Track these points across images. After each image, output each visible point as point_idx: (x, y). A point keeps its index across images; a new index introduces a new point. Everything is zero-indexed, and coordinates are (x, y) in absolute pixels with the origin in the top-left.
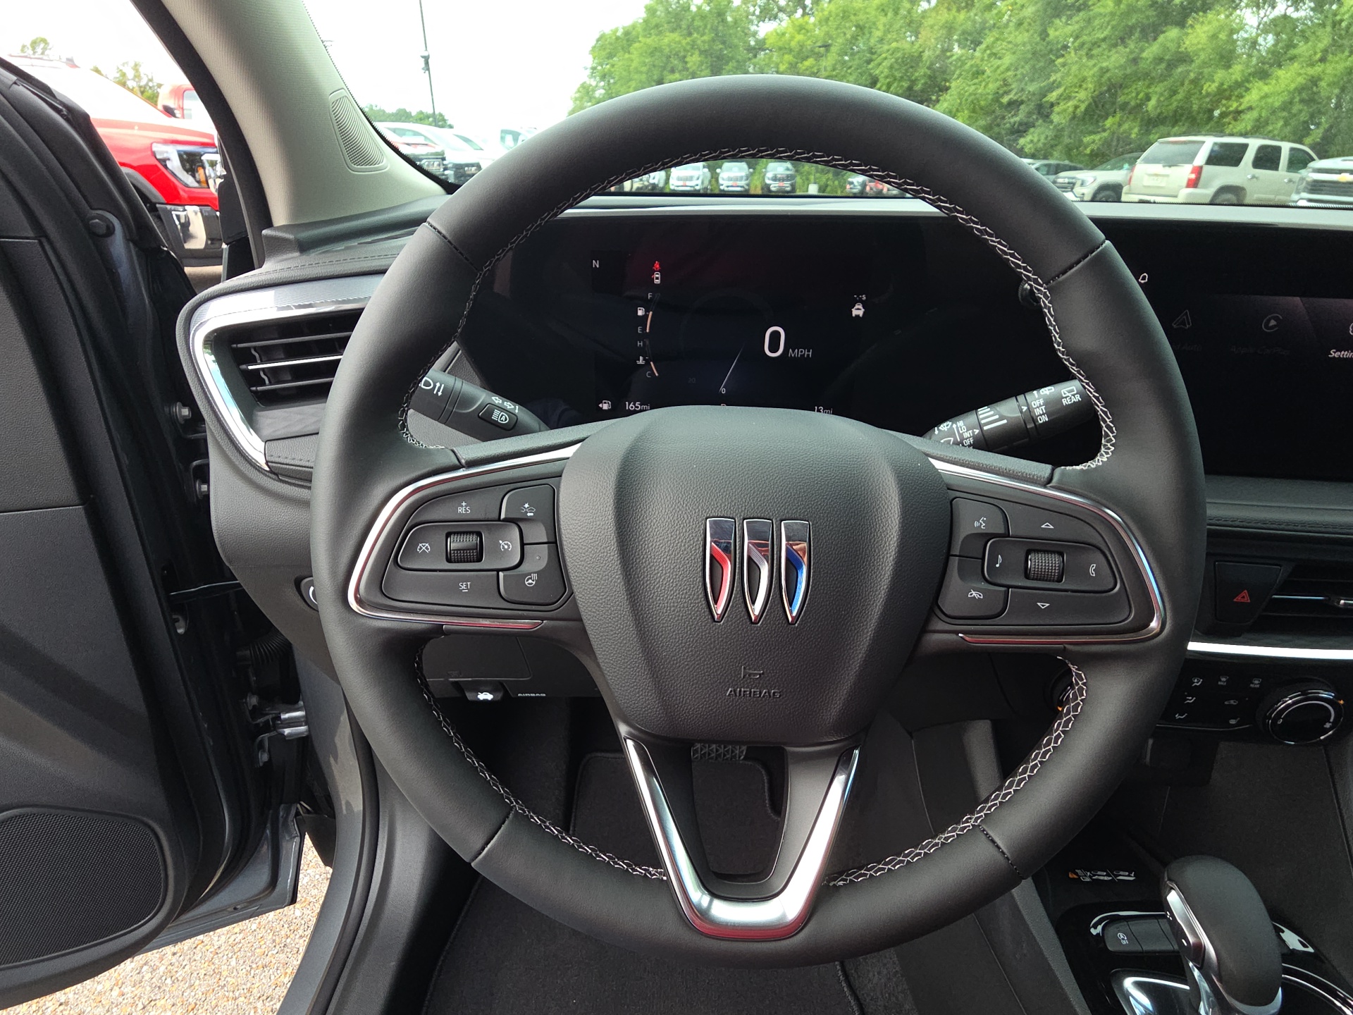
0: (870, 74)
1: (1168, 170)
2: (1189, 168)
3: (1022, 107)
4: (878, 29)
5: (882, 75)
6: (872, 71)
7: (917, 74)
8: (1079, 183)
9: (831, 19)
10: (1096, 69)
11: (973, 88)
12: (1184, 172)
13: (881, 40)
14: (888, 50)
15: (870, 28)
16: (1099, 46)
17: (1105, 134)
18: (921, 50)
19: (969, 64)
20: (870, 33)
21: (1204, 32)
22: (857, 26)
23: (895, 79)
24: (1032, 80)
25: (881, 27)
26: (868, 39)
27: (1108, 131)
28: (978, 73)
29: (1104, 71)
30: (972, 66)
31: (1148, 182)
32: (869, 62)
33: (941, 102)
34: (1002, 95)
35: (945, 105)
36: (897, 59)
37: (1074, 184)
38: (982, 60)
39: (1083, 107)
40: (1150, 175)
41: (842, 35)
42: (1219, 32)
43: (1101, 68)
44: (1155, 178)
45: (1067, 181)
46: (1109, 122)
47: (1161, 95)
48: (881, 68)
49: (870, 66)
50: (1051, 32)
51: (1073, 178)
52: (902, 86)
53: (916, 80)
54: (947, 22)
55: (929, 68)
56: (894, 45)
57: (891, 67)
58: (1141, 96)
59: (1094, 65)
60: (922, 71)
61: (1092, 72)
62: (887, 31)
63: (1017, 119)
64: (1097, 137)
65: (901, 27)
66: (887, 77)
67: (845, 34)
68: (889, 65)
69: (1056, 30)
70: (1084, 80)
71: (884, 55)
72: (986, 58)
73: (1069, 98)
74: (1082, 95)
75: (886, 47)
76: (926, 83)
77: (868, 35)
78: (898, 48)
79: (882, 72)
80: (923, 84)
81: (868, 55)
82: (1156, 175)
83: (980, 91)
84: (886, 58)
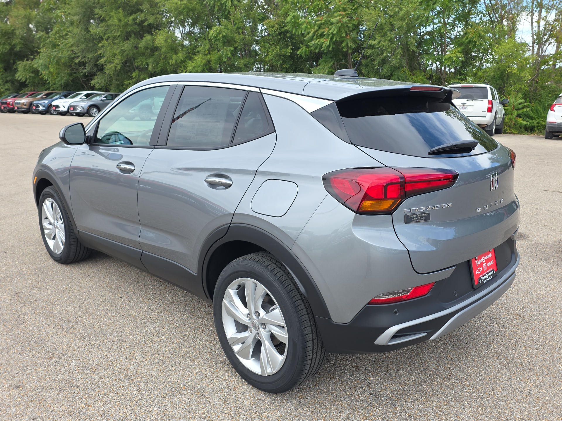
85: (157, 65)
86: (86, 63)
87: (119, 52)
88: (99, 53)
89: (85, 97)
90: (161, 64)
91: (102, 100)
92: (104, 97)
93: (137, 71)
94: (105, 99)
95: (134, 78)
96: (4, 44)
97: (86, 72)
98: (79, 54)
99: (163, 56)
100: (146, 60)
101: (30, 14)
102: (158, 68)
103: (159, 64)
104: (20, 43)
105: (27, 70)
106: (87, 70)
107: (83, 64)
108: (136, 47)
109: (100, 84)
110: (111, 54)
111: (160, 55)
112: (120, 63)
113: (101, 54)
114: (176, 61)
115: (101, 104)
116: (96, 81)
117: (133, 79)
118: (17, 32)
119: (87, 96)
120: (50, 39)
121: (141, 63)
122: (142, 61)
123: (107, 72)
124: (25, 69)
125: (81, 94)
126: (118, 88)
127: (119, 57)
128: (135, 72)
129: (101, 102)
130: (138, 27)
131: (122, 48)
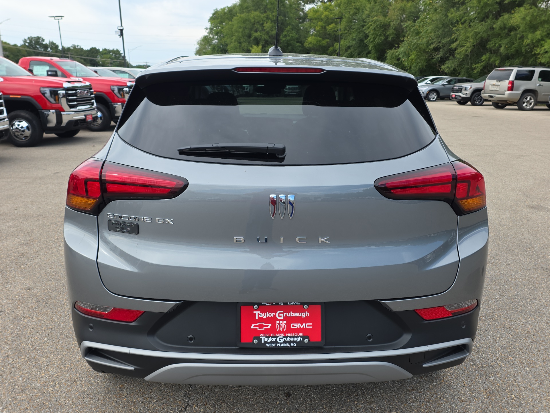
0: (365, 33)
1: (499, 83)
2: (507, 82)
3: (441, 50)
4: (367, 10)
5: (370, 34)
6: (365, 31)
7: (388, 33)
8: (464, 89)
9: (342, 5)
10: (473, 33)
11: (416, 40)
12: (506, 84)
13: (368, 16)
14: (372, 21)
15: (363, 9)
16: (474, 22)
17: (482, 64)
18: (389, 21)
19: (413, 29)
20: (363, 12)
21: (519, 17)
22: (356, 9)
23: (377, 35)
24: (444, 38)
25: (368, 9)
26: (362, 15)
27: (484, 62)
28: (418, 33)
29: (477, 34)
30: (414, 30)
31: (491, 88)
32: (363, 26)
33: (400, 47)
34: (430, 45)
35: (402, 49)
36: (377, 26)
37: (461, 89)
38: (420, 26)
39: (469, 50)
40: (492, 85)
41: (348, 13)
42: (526, 17)
43: (476, 32)
44: (494, 86)
45: (458, 87)
46: (484, 58)
47: (507, 44)
48: (369, 30)
49: (364, 29)
50: (449, 14)
51: (461, 86)
52: (381, 39)
53: (388, 35)
54: (401, 7)
55: (394, 30)
56: (375, 18)
57: (374, 29)
58: (497, 45)
59: (472, 30)
60: (391, 31)
61: (471, 34)
62: (371, 11)
63: (439, 56)
64: (479, 65)
65: (379, 9)
66: (373, 34)
67: (350, 12)
68: (373, 28)
69: (452, 14)
70: (468, 37)
71: (370, 24)
72: (421, 26)
73: (462, 46)
74: (468, 44)
75: (371, 19)
76: (393, 37)
77: (361, 13)
78: (378, 20)
79: (370, 32)
80: (392, 38)
81: (362, 23)
82: (494, 85)
83: (419, 42)
84: (371, 25)
85: (512, 45)
86: (440, 48)
87: (472, 35)
88: (453, 37)
89: (430, 82)
90: (516, 45)
91: (443, 85)
92: (446, 82)
93: (488, 54)
94: (446, 83)
95: (484, 61)
96: (380, 35)
97: (438, 58)
98: (435, 40)
99: (519, 36)
100: (500, 41)
101: (405, 5)
102: (511, 50)
103: (514, 44)
104: (393, 33)
105: (393, 58)
106: (441, 54)
107: (437, 49)
108: (492, 28)
109: (449, 68)
110: (464, 38)
111: (516, 35)
112: (470, 47)
113: (454, 38)
114: (532, 40)
115: (442, 89)
116: (446, 67)
117: (482, 62)
118: (392, 24)
119: (432, 81)
120: (415, 28)
121: (493, 44)
122: (496, 42)
123: (458, 56)
124: (392, 57)
125: (427, 79)
126: (468, 72)
127: (471, 40)
128: (486, 55)
129: (442, 86)
130: (498, 6)
131: (476, 31)
